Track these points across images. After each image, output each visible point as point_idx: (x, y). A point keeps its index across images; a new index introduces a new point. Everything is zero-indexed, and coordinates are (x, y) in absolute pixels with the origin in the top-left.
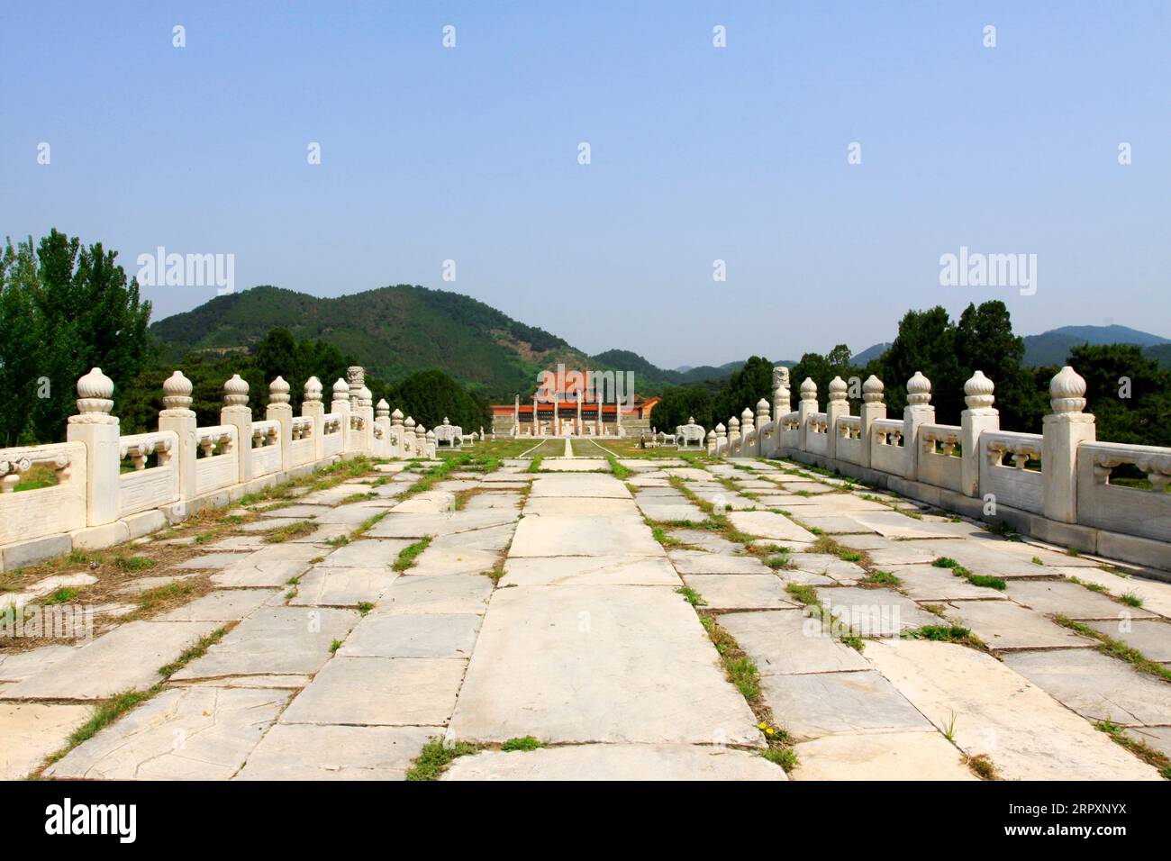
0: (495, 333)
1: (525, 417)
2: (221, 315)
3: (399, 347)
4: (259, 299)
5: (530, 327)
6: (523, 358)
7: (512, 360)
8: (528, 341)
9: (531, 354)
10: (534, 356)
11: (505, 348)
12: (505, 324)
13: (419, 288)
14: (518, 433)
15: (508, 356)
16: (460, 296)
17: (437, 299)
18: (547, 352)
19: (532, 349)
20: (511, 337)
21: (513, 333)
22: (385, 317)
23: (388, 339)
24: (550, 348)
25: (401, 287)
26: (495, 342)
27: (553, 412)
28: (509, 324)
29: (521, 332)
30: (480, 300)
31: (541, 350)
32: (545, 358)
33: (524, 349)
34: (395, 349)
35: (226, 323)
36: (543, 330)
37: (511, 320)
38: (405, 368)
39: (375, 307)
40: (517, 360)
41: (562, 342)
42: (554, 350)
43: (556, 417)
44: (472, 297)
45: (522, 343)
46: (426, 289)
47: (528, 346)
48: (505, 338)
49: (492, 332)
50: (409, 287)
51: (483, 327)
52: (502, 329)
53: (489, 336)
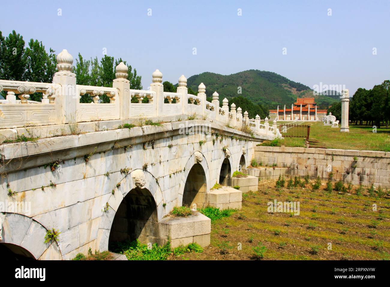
0: (284, 85)
1: (281, 113)
2: (193, 82)
3: (249, 91)
4: (204, 76)
5: (296, 83)
6: (293, 94)
7: (289, 94)
8: (295, 88)
9: (296, 92)
10: (297, 93)
11: (286, 90)
12: (287, 82)
13: (257, 70)
14: (278, 119)
15: (287, 93)
16: (271, 73)
17: (263, 74)
18: (302, 91)
19: (297, 90)
20: (289, 86)
21: (290, 85)
22: (245, 81)
23: (246, 88)
24: (303, 90)
25: (251, 70)
26: (283, 88)
27: (291, 111)
28: (289, 82)
29: (293, 84)
30: (278, 74)
31: (300, 91)
32: (301, 93)
33: (294, 91)
34: (247, 91)
35: (194, 85)
36: (301, 83)
37: (289, 80)
38: (251, 97)
39: (242, 78)
40: (291, 94)
41: (308, 88)
42: (305, 90)
43: (292, 114)
44: (275, 73)
45: (293, 88)
46: (259, 71)
47: (295, 89)
48: (287, 87)
49: (282, 85)
50: (253, 70)
51: (279, 83)
52: (286, 84)
53: (281, 86)
